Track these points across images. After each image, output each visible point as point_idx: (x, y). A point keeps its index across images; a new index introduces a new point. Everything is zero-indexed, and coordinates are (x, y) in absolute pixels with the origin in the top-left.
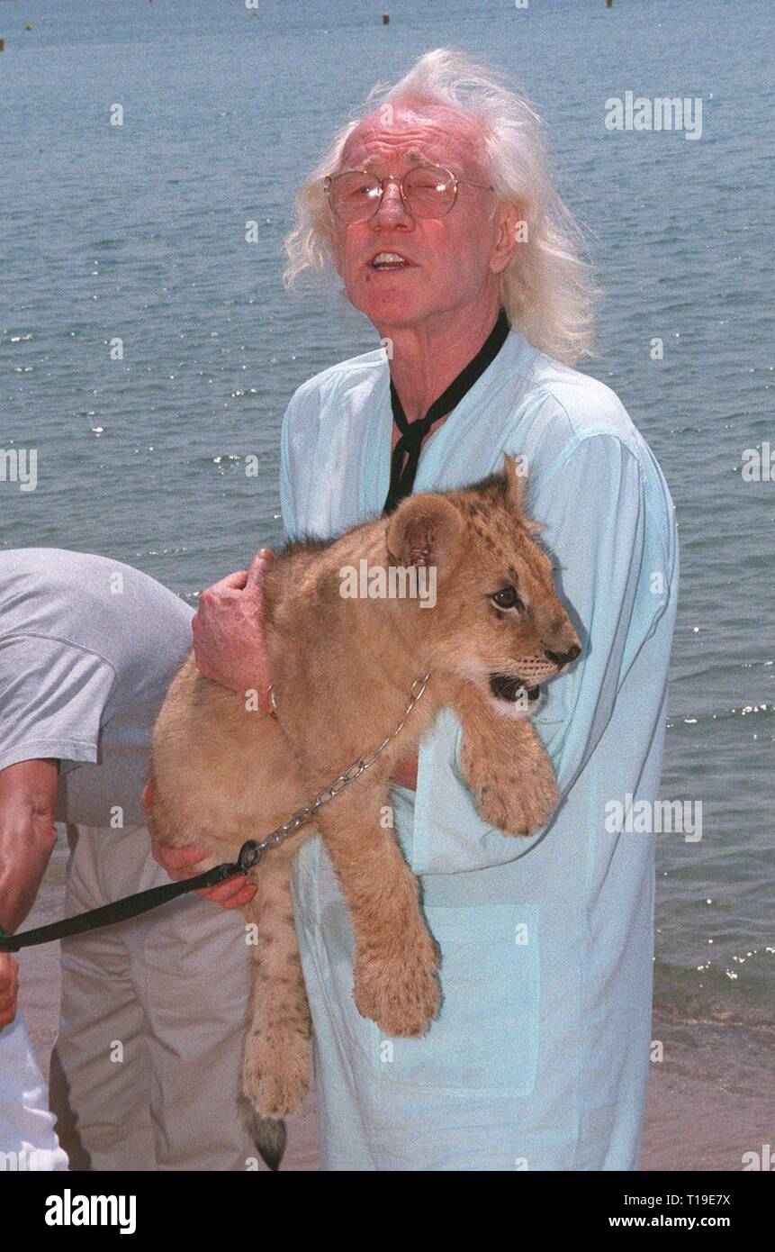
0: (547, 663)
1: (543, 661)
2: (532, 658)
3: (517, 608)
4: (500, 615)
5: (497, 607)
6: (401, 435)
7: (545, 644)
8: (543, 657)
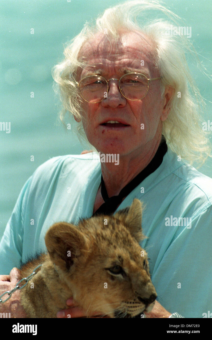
0: (140, 303)
1: (138, 303)
2: (133, 301)
3: (122, 275)
4: (113, 278)
5: (111, 274)
6: (104, 202)
7: (138, 294)
8: (137, 300)
